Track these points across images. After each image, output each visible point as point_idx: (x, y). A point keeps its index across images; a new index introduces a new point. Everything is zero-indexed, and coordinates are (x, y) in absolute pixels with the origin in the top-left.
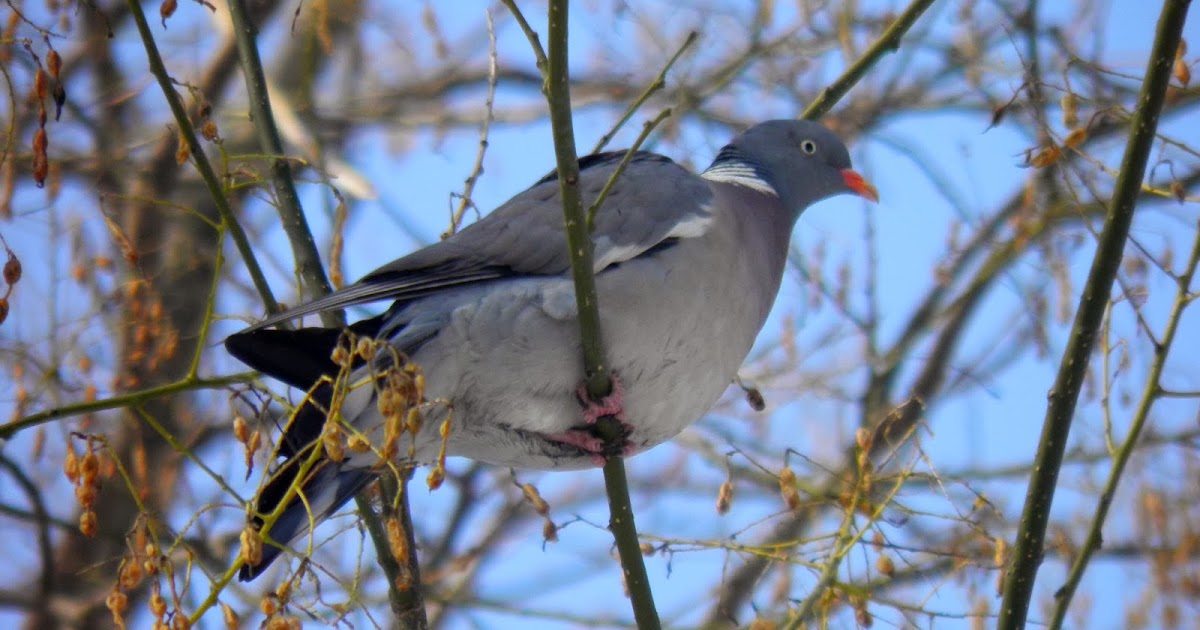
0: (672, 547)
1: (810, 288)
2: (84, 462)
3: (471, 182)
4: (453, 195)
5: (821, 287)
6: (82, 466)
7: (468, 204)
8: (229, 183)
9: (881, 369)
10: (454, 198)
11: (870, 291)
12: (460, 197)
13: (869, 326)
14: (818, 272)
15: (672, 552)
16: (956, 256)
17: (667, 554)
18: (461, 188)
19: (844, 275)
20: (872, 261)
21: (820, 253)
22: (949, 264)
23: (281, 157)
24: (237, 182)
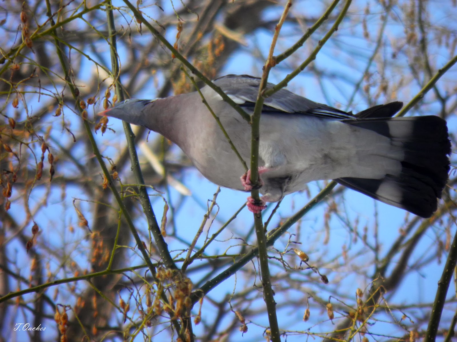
0: (287, 334)
1: (353, 235)
2: (62, 316)
3: (216, 195)
4: (209, 200)
5: (357, 234)
6: (61, 318)
7: (214, 204)
8: (123, 195)
9: (380, 266)
10: (209, 202)
11: (376, 236)
12: (212, 201)
13: (376, 249)
14: (356, 228)
15: (287, 335)
16: (407, 224)
17: (285, 336)
18: (212, 198)
19: (366, 229)
20: (377, 225)
21: (357, 221)
22: (405, 227)
23: (143, 185)
24: (126, 195)
